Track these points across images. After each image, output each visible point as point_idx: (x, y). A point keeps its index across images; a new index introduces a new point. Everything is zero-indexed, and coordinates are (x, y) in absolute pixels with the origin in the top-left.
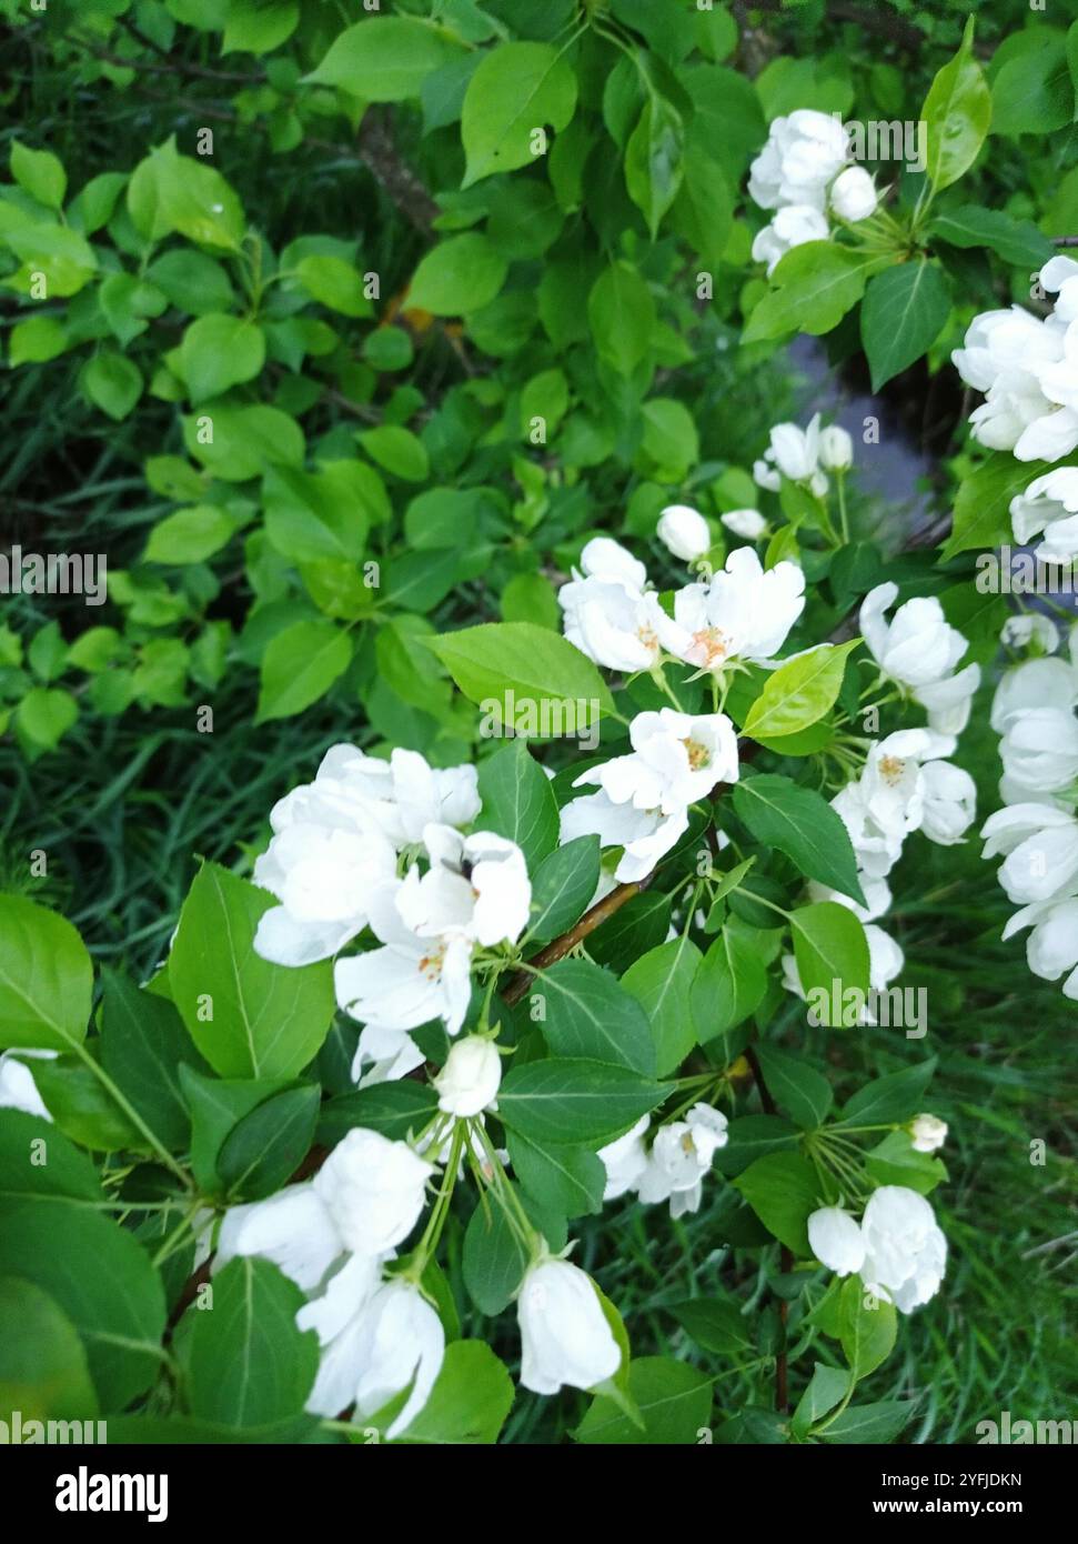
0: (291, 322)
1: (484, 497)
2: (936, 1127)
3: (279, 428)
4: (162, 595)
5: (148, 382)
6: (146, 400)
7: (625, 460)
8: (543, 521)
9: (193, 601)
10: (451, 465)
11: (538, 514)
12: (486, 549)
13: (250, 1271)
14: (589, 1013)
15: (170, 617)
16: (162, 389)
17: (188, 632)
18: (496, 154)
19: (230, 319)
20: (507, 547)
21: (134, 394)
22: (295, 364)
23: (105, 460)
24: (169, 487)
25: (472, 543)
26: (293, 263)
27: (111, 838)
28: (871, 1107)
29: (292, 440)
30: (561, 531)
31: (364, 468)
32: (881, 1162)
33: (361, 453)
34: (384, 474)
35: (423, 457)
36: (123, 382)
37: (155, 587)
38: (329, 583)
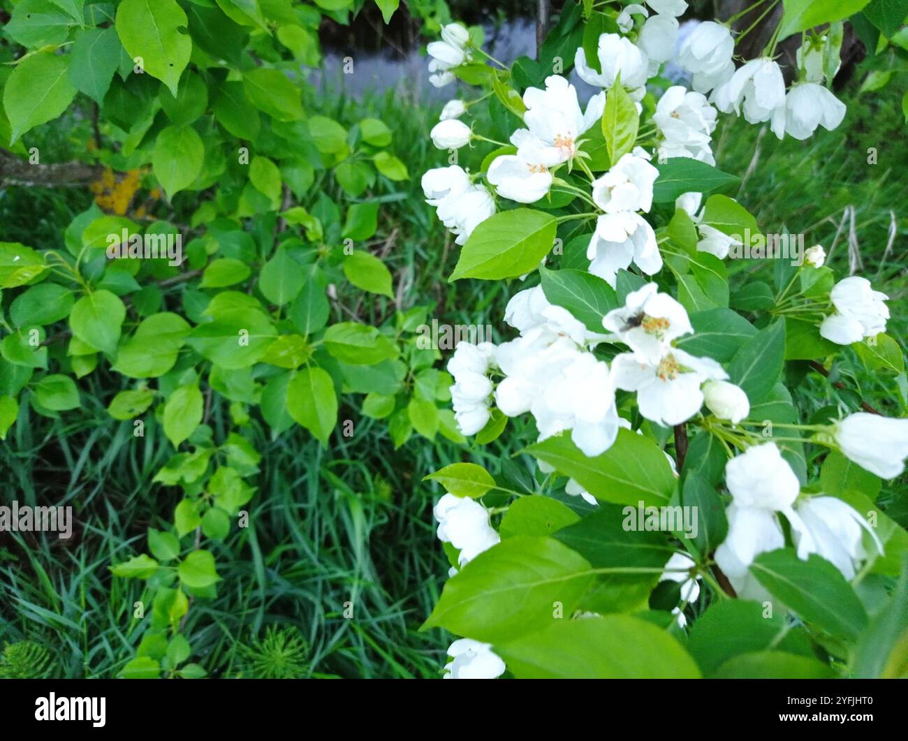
0: (108, 271)
1: (287, 248)
2: (816, 250)
3: (160, 323)
4: (189, 458)
5: (73, 376)
6: (83, 384)
7: (322, 166)
8: (325, 228)
9: (205, 445)
10: (252, 253)
11: (319, 229)
12: (314, 269)
13: (760, 566)
14: (713, 333)
15: (205, 463)
16: (83, 370)
17: (217, 462)
18: (171, 65)
19: (82, 301)
20: (321, 258)
21: (72, 387)
22: (136, 287)
23: (65, 447)
24: (131, 411)
25: (305, 273)
26: (79, 245)
27: (283, 588)
28: (782, 274)
29: (172, 321)
30: (335, 225)
31: (224, 294)
32: (807, 291)
33: (212, 292)
34: (232, 288)
35: (237, 262)
36: (62, 387)
37: (183, 459)
38: (283, 354)
